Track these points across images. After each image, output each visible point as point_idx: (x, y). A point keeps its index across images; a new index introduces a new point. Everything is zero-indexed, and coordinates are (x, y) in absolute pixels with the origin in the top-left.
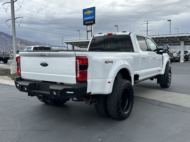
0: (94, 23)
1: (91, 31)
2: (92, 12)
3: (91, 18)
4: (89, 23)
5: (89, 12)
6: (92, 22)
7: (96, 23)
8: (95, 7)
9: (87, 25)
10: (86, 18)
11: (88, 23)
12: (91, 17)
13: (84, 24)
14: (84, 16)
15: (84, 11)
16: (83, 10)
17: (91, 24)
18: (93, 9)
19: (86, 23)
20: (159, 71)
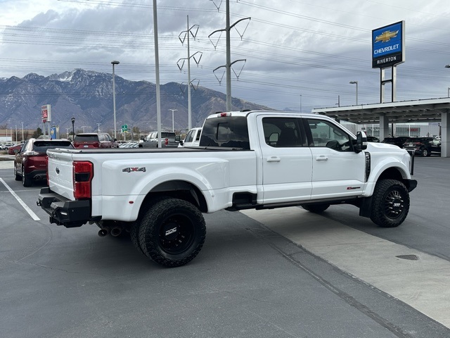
0: (400, 60)
1: (392, 81)
2: (394, 34)
3: (391, 49)
4: (386, 63)
5: (388, 35)
6: (395, 58)
7: (404, 59)
8: (401, 22)
9: (382, 66)
10: (380, 51)
11: (383, 61)
12: (391, 47)
13: (375, 65)
14: (376, 45)
15: (376, 33)
16: (373, 31)
17: (392, 64)
18: (399, 26)
19: (378, 62)
20: (348, 188)
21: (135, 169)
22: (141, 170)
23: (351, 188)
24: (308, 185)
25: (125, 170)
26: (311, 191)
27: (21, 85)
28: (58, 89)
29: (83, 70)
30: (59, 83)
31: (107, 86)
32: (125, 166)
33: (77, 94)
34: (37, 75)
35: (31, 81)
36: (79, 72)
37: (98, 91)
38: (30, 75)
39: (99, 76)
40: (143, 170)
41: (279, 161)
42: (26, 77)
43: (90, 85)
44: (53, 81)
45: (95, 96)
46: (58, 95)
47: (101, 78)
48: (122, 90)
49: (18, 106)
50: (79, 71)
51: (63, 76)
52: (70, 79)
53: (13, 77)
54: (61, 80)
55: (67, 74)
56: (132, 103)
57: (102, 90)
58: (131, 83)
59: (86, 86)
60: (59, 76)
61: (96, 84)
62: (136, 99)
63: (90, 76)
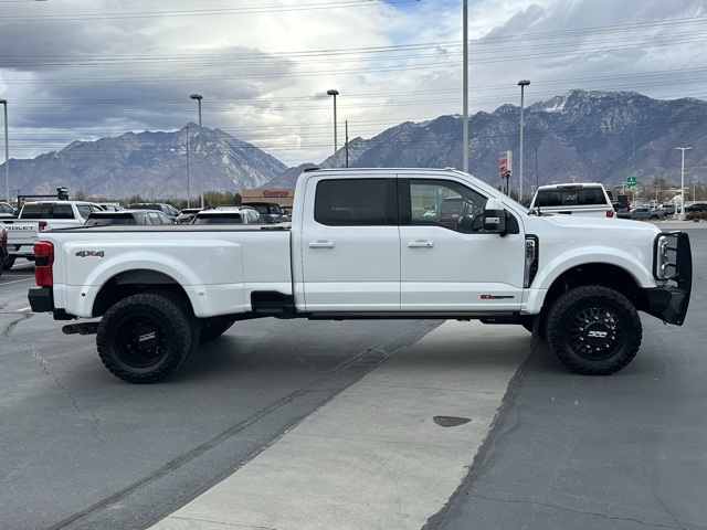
20: (483, 297)
21: (90, 253)
22: (98, 254)
23: (490, 297)
24: (393, 287)
25: (78, 254)
26: (400, 296)
27: (490, 124)
28: (543, 125)
29: (582, 92)
30: (544, 115)
31: (621, 112)
32: (78, 248)
33: (571, 130)
34: (513, 107)
35: (504, 116)
36: (576, 95)
37: (605, 123)
38: (503, 107)
39: (607, 98)
40: (101, 254)
41: (331, 247)
42: (497, 111)
43: (593, 113)
44: (535, 114)
45: (600, 131)
46: (542, 134)
47: (612, 101)
48: (646, 117)
49: (484, 155)
50: (576, 93)
51: (550, 103)
52: (561, 107)
53: (480, 113)
54: (549, 110)
55: (558, 100)
56: (663, 138)
57: (612, 121)
58: (663, 103)
59: (586, 115)
60: (545, 105)
61: (603, 111)
62: (671, 130)
63: (594, 100)
